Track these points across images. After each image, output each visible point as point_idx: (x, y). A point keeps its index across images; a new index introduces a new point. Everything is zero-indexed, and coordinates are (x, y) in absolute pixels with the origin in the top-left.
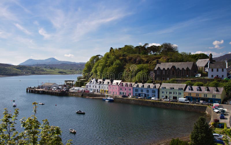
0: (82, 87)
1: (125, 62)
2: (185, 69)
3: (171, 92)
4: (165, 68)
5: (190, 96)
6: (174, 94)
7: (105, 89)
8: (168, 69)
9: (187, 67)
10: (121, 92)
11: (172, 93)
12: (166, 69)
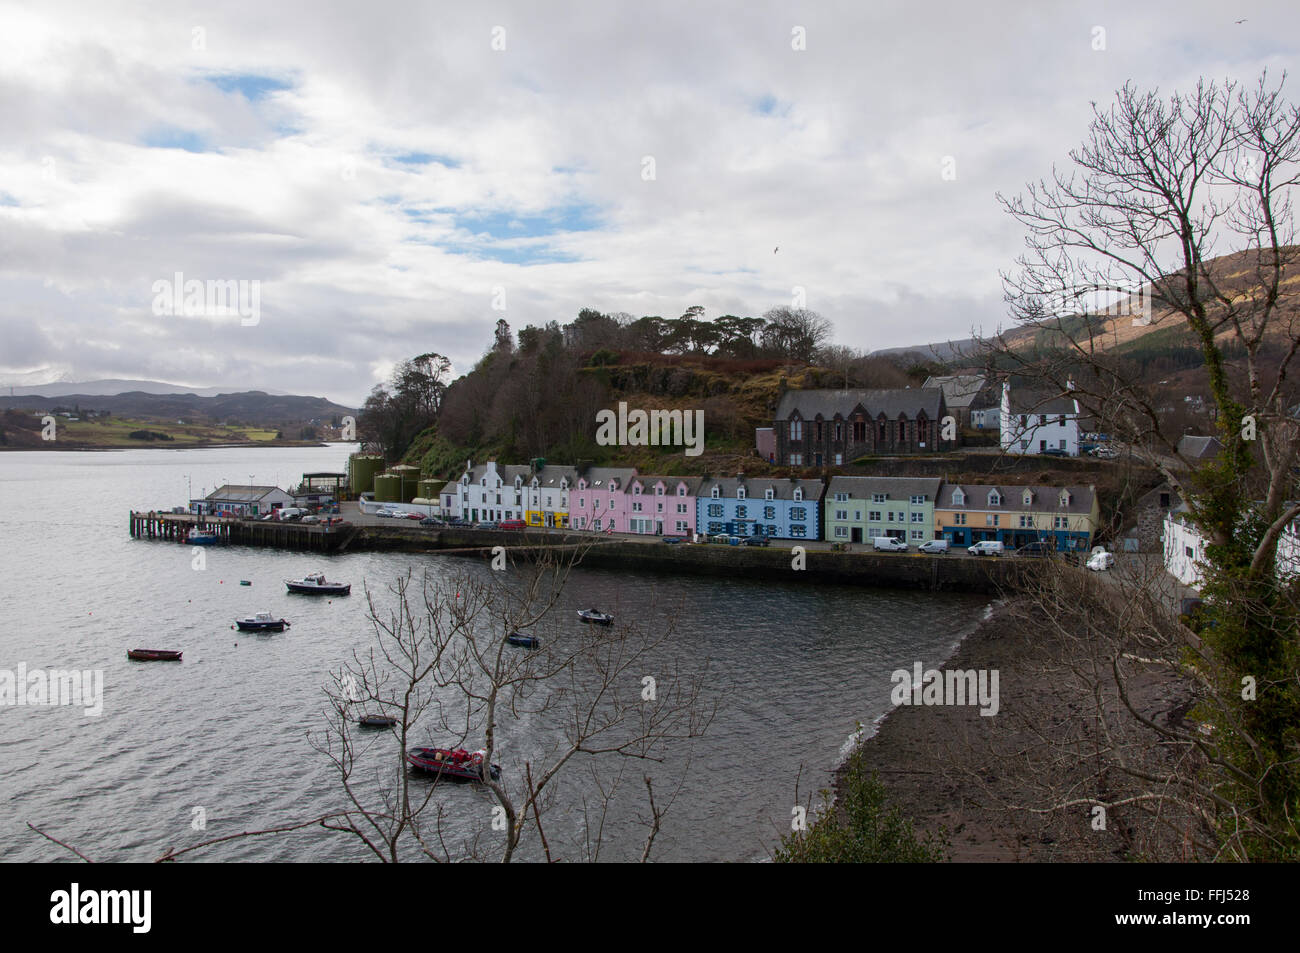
0: (416, 500)
1: (615, 387)
2: (912, 415)
3: (878, 514)
4: (823, 414)
5: (960, 525)
6: (891, 519)
7: (549, 509)
8: (838, 417)
9: (919, 411)
10: (637, 517)
11: (885, 516)
12: (829, 416)
